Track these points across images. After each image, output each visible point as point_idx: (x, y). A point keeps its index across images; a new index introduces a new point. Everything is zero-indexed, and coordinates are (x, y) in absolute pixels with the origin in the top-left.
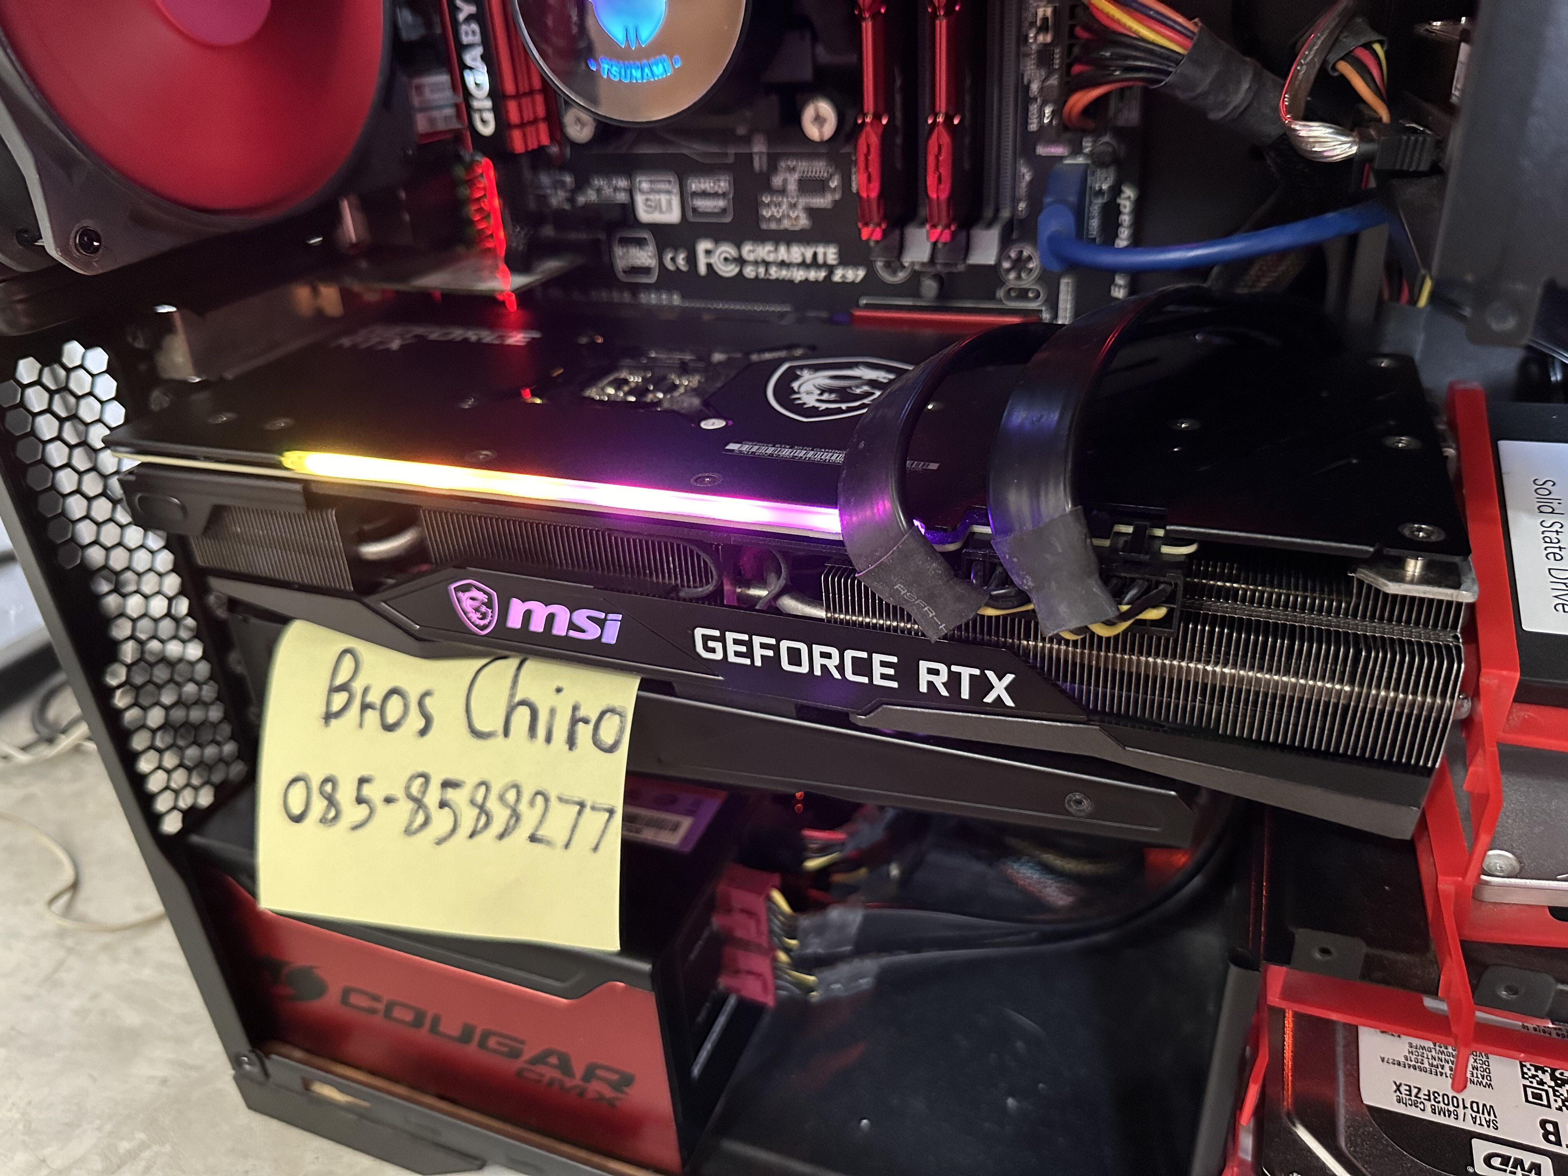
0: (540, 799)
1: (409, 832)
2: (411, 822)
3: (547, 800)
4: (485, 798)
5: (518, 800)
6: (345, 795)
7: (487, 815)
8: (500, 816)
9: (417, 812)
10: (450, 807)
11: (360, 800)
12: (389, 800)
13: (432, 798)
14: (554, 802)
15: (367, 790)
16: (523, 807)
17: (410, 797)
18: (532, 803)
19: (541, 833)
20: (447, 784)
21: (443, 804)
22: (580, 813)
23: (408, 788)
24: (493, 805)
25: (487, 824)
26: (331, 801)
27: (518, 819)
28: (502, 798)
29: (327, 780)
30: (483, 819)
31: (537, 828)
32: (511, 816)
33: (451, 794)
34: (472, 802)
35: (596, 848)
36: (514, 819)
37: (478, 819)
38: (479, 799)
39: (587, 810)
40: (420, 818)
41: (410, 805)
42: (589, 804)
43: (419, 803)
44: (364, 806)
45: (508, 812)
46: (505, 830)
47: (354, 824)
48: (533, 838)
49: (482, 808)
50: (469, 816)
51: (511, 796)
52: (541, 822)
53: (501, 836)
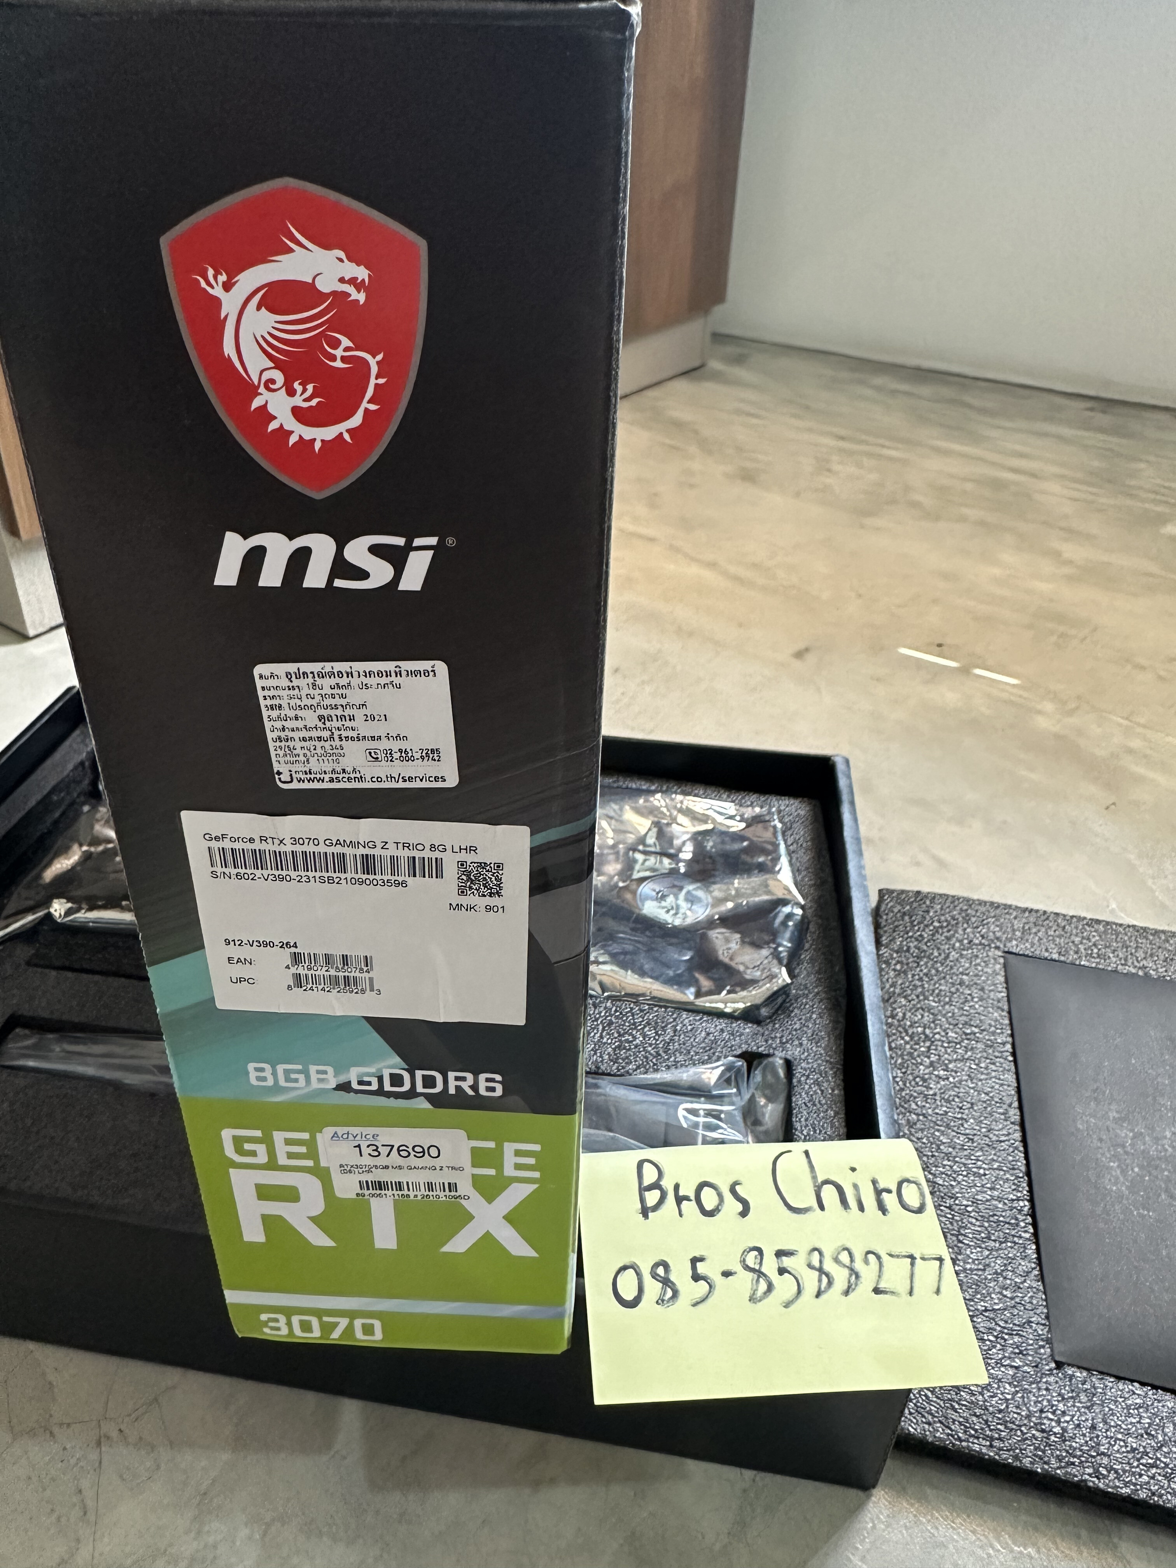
0: (871, 1257)
1: (754, 1299)
2: (755, 1291)
3: (878, 1257)
4: (821, 1262)
5: (852, 1260)
6: (681, 1275)
7: (827, 1275)
8: (840, 1276)
9: (758, 1281)
10: (789, 1273)
11: (697, 1278)
12: (727, 1274)
13: (770, 1267)
14: (885, 1258)
15: (701, 1268)
16: (859, 1265)
17: (747, 1268)
18: (866, 1262)
19: (882, 1286)
20: (780, 1254)
21: (782, 1271)
22: (912, 1264)
23: (743, 1261)
24: (829, 1266)
25: (830, 1283)
26: (666, 1282)
27: (858, 1277)
28: (836, 1260)
29: (656, 1265)
30: (825, 1280)
31: (878, 1282)
32: (851, 1275)
33: (786, 1262)
34: (810, 1266)
35: (936, 1293)
36: (854, 1277)
37: (820, 1281)
38: (816, 1264)
39: (918, 1261)
40: (763, 1286)
41: (750, 1275)
42: (918, 1256)
43: (759, 1273)
44: (702, 1282)
45: (846, 1272)
46: (849, 1287)
47: (696, 1300)
48: (877, 1291)
49: (821, 1270)
50: (810, 1279)
51: (844, 1257)
52: (879, 1277)
53: (846, 1292)
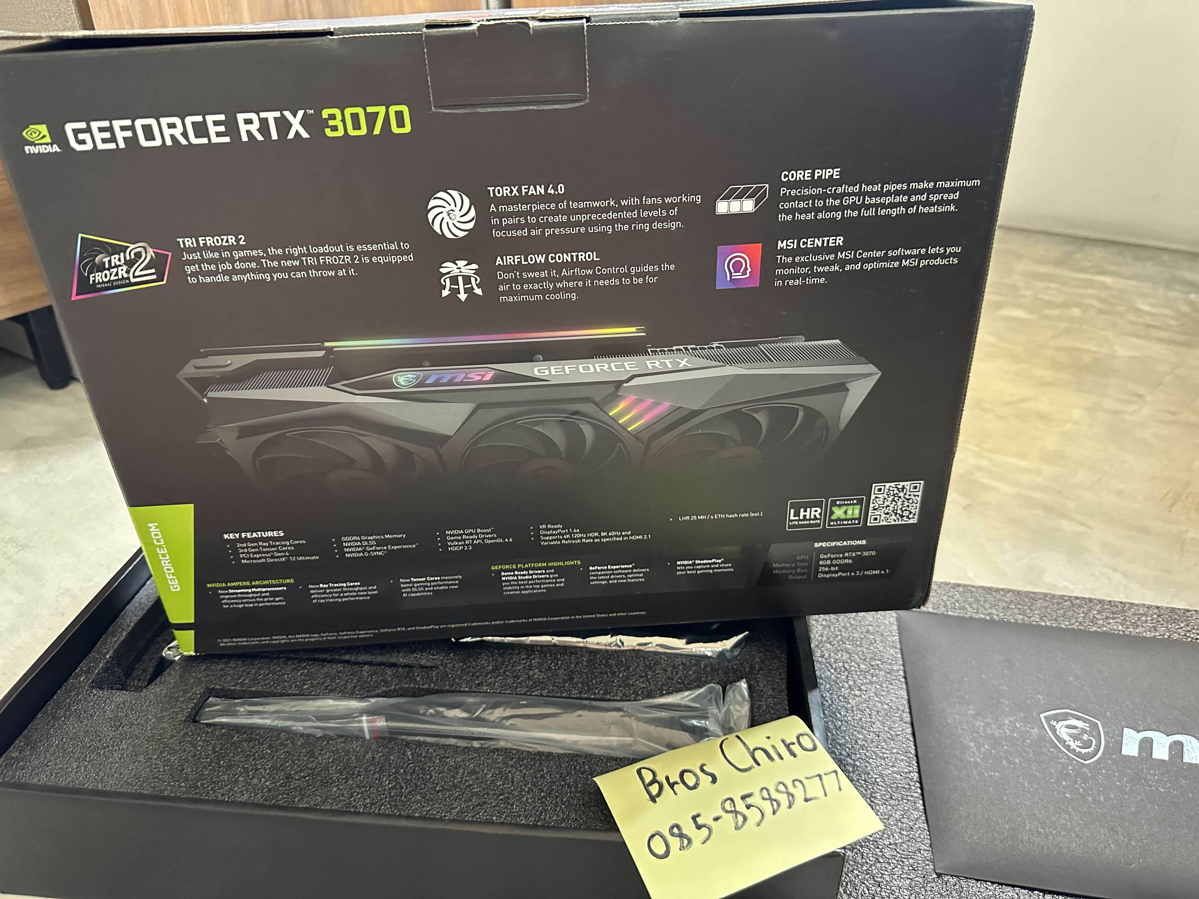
0: (796, 783)
1: (737, 828)
2: (737, 823)
3: (801, 782)
4: (769, 794)
5: (786, 788)
6: (689, 829)
7: (775, 801)
8: (784, 799)
9: (736, 817)
10: (753, 806)
11: (699, 827)
12: (716, 819)
13: (741, 806)
14: (805, 781)
15: (700, 821)
16: (791, 789)
17: (727, 812)
18: (795, 786)
19: (808, 797)
20: (743, 798)
21: (748, 807)
22: (821, 779)
23: (724, 809)
24: (774, 795)
25: (779, 805)
26: (681, 836)
27: (793, 796)
28: (777, 791)
29: (672, 828)
30: (775, 803)
31: (805, 795)
32: (788, 796)
33: (749, 801)
34: (764, 799)
35: (840, 789)
36: (791, 797)
37: (772, 805)
39: (823, 777)
40: (740, 819)
41: (730, 815)
42: (822, 773)
43: (736, 812)
44: (704, 828)
45: (785, 795)
46: (790, 803)
47: (703, 841)
48: (806, 800)
49: (771, 799)
50: (767, 807)
51: (781, 788)
52: (805, 792)
53: (790, 807)
